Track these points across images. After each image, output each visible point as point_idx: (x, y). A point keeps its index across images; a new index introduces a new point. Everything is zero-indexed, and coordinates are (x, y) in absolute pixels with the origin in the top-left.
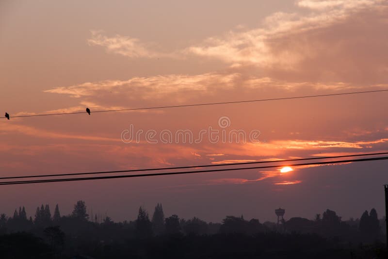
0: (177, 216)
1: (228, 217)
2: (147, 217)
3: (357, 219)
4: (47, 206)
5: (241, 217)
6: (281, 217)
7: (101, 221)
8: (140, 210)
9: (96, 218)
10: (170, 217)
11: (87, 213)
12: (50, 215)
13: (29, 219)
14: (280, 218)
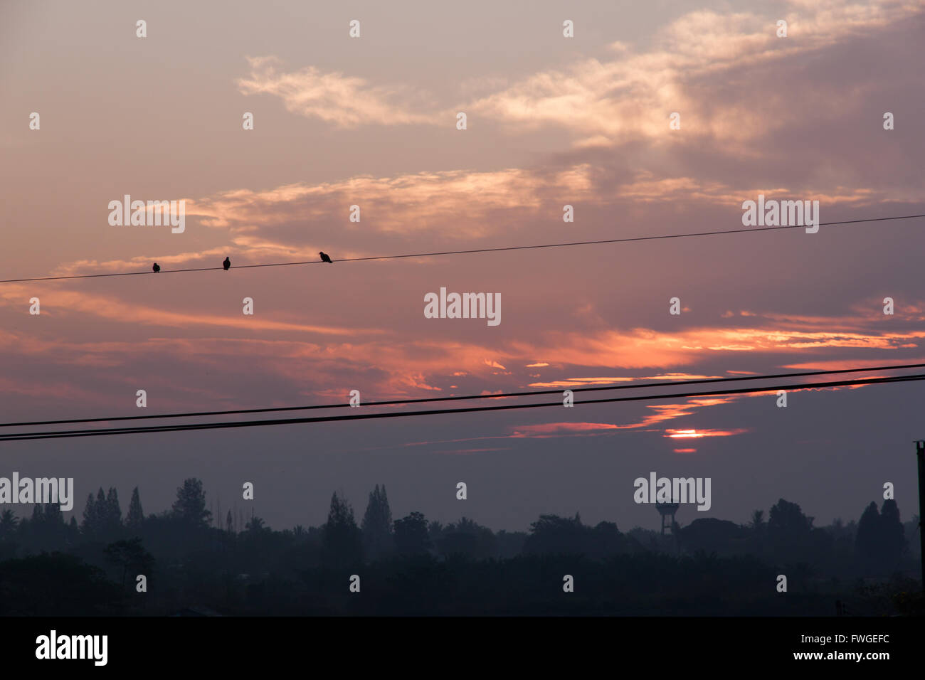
0: (422, 516)
1: (543, 517)
2: (351, 518)
3: (853, 522)
4: (113, 492)
5: (574, 518)
6: (670, 516)
7: (239, 527)
8: (335, 500)
9: (229, 520)
10: (405, 519)
11: (207, 508)
12: (119, 513)
13: (69, 523)
14: (669, 519)
